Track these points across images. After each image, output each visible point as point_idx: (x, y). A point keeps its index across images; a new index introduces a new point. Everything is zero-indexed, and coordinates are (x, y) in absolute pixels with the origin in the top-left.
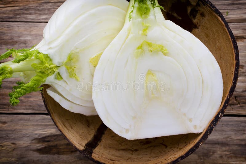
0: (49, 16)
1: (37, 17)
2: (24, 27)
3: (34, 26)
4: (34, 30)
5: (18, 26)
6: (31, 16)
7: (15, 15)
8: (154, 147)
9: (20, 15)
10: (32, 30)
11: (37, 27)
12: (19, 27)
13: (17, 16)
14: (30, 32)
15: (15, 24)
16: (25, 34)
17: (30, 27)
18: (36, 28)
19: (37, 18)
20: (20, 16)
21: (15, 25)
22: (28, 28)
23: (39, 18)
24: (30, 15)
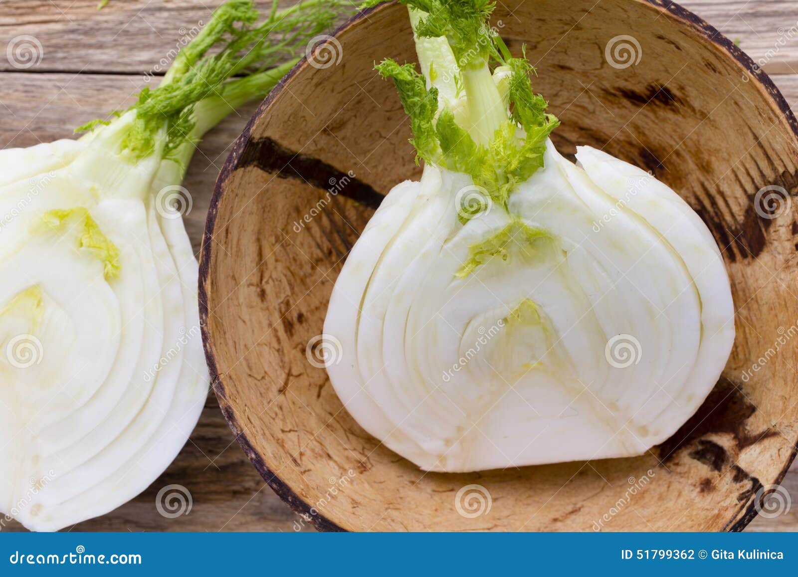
0: (160, 52)
1: (124, 57)
2: (78, 88)
3: (111, 87)
4: (112, 98)
5: (59, 88)
6: (102, 54)
7: (51, 49)
8: (278, 351)
9: (66, 50)
10: (106, 100)
11: (120, 88)
12: (63, 90)
13: (56, 52)
14: (99, 105)
15: (50, 80)
16: (82, 113)
17: (98, 90)
18: (117, 91)
19: (120, 60)
20: (68, 52)
21: (50, 84)
22: (90, 92)
23: (126, 60)
24: (99, 51)
